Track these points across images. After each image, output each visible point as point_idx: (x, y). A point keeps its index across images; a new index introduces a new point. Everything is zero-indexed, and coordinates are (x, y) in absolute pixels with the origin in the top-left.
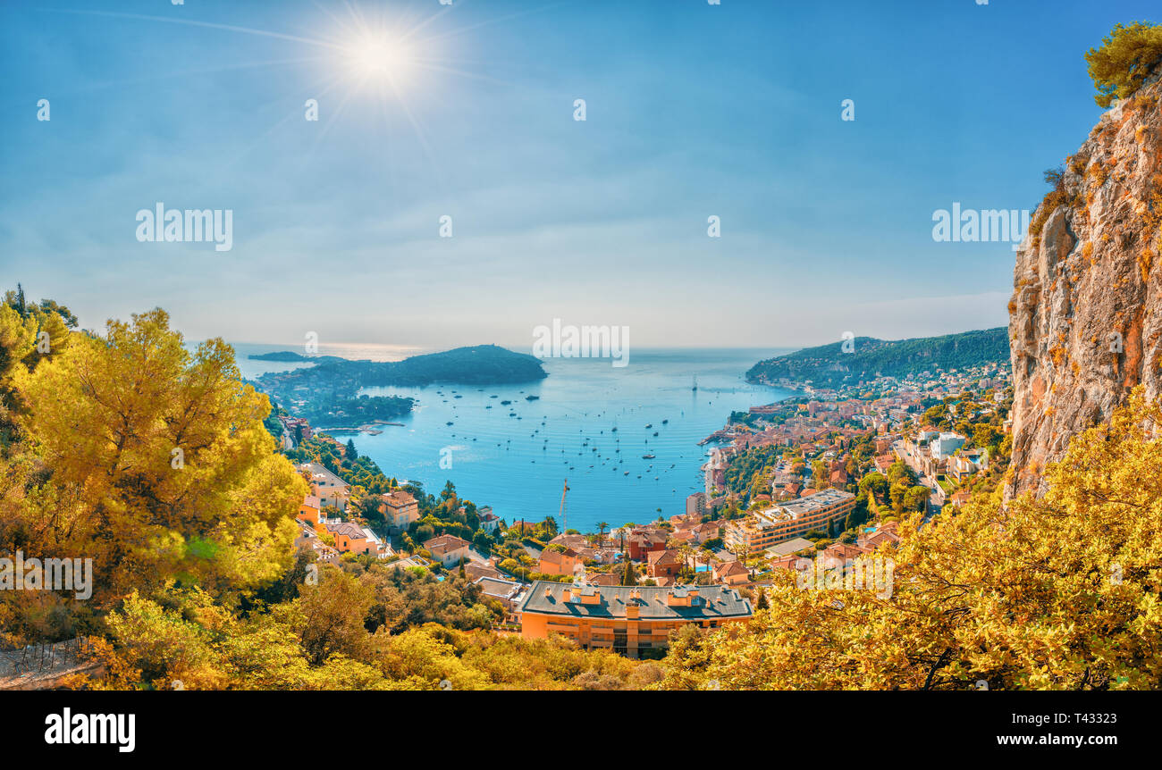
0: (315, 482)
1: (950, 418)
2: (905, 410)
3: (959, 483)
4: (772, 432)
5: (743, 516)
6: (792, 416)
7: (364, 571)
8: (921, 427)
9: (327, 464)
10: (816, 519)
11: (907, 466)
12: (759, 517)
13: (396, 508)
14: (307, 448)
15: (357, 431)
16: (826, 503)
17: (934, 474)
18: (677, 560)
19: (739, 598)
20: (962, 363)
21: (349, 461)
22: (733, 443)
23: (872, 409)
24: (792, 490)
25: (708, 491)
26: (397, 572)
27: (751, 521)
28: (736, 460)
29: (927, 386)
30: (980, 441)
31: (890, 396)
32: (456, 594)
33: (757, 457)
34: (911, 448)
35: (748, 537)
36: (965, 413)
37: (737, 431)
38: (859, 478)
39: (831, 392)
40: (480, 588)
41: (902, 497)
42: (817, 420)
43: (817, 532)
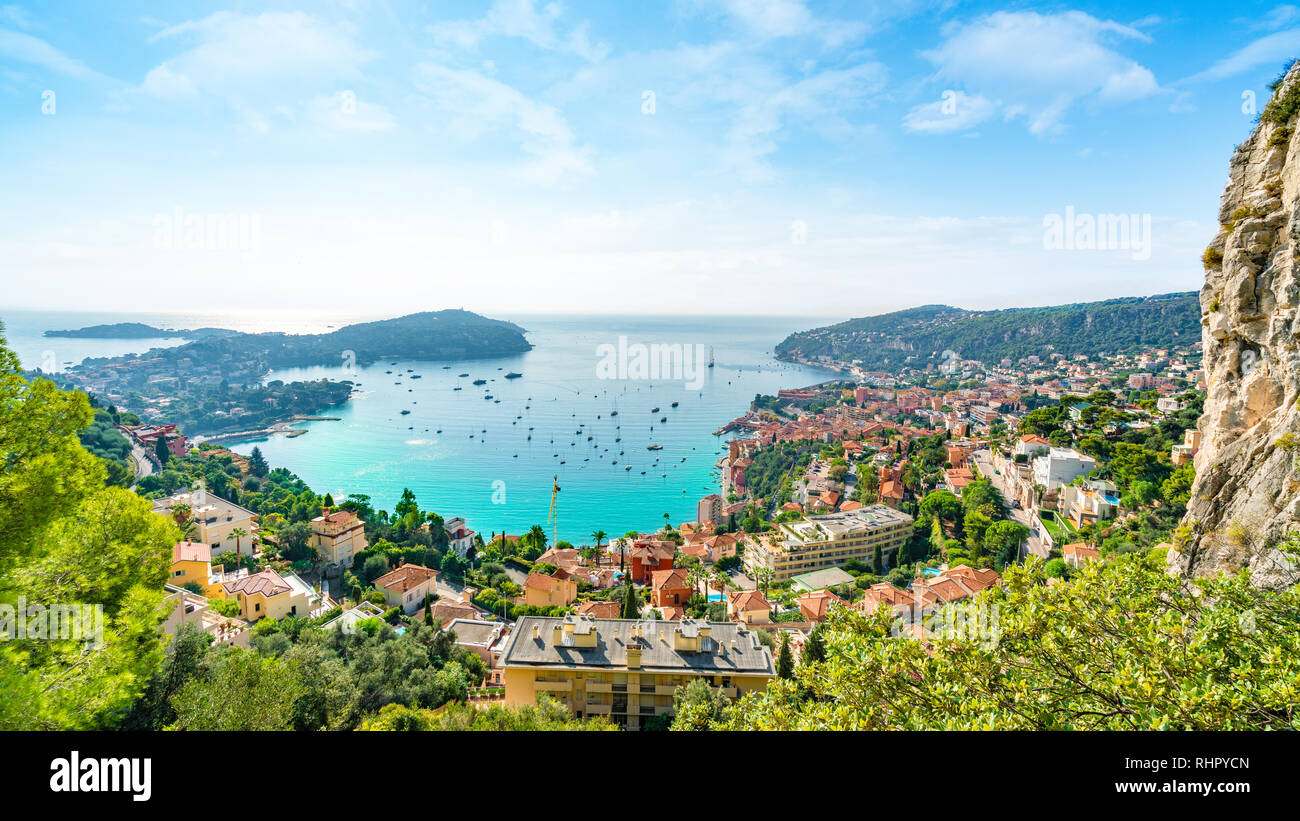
0: (198, 521)
1: (1069, 428)
2: (995, 409)
3: (1077, 528)
4: (807, 423)
5: (766, 529)
6: (833, 404)
7: (290, 643)
8: (1020, 435)
9: (218, 489)
10: (858, 543)
11: (994, 489)
12: (786, 532)
13: (333, 537)
14: (179, 470)
15: (267, 434)
16: (873, 523)
17: (1035, 507)
18: (686, 584)
19: (758, 645)
20: (1097, 347)
21: (255, 479)
22: (757, 434)
23: (945, 403)
24: (829, 501)
25: (724, 494)
26: (340, 635)
27: (776, 537)
28: (760, 456)
29: (1032, 377)
30: (1122, 470)
31: (973, 387)
32: (421, 651)
33: (786, 454)
34: (1002, 464)
35: (772, 559)
36: (1098, 424)
37: (762, 419)
38: (921, 495)
39: (887, 377)
40: (452, 637)
41: (982, 532)
42: (866, 411)
43: (858, 561)
